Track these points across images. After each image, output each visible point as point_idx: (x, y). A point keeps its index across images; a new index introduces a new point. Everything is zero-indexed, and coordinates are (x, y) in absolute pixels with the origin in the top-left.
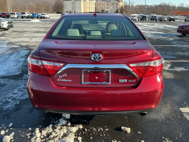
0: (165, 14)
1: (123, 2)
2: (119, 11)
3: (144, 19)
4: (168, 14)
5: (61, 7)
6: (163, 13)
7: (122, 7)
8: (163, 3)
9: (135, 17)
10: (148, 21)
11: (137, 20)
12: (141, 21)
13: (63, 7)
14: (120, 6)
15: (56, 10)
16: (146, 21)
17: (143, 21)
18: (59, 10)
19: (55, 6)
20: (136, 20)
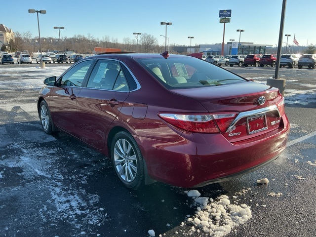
0: (86, 51)
1: (12, 32)
2: (7, 47)
3: (63, 60)
4: (90, 52)
6: (84, 50)
7: (11, 41)
8: (79, 36)
9: (48, 58)
10: (70, 63)
11: (52, 62)
12: (59, 63)
14: (7, 38)
16: (67, 63)
17: (62, 63)
20: (50, 63)
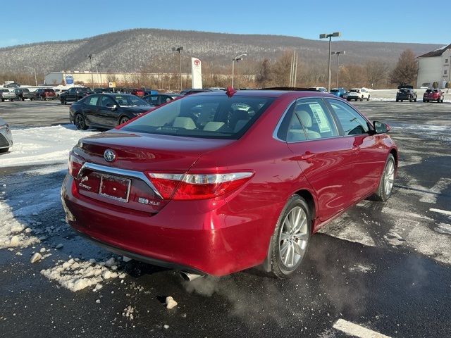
5: (411, 73)
13: (417, 73)
15: (398, 79)
18: (406, 81)
19: (396, 72)
